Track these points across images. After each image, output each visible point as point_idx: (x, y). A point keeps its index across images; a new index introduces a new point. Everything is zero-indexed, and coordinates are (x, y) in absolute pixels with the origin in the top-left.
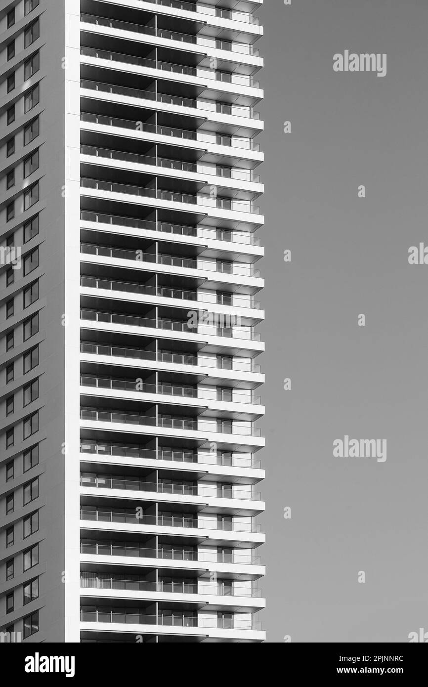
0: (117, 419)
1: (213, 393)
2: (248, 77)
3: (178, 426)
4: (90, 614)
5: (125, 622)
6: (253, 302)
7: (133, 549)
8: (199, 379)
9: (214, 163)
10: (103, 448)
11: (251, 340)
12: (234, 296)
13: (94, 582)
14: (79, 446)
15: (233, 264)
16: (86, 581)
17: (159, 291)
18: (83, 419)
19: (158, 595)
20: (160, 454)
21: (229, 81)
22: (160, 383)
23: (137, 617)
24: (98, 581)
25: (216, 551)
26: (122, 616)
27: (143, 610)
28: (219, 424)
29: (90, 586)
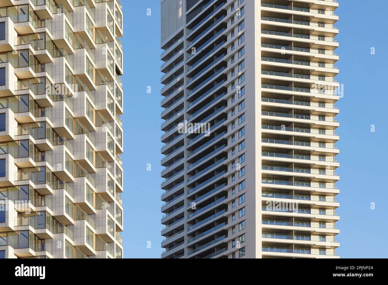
0: (276, 170)
1: (317, 158)
2: (332, 25)
3: (302, 172)
4: (266, 249)
5: (281, 252)
6: (334, 119)
7: (284, 223)
8: (311, 152)
9: (317, 62)
10: (271, 181)
11: (333, 135)
12: (326, 117)
13: (267, 235)
14: (261, 181)
15: (326, 104)
16: (264, 235)
17: (294, 116)
18: (263, 169)
19: (294, 241)
20: (295, 184)
21: (324, 27)
22: (295, 154)
23: (285, 250)
24: (269, 235)
25: (318, 223)
26: (279, 250)
27: (288, 247)
28: (320, 171)
29: (266, 237)
